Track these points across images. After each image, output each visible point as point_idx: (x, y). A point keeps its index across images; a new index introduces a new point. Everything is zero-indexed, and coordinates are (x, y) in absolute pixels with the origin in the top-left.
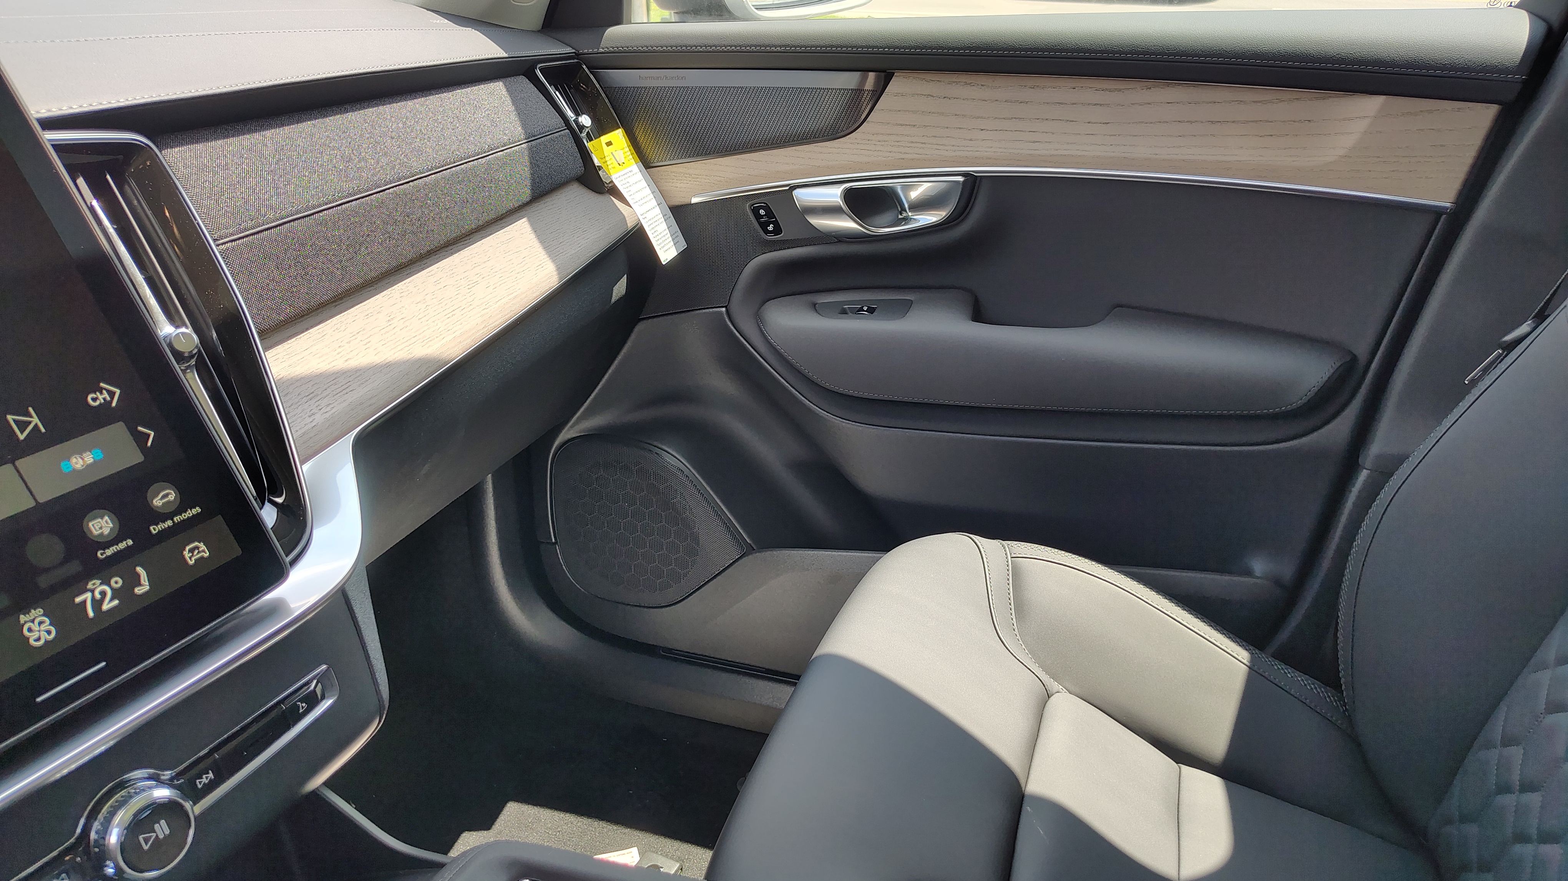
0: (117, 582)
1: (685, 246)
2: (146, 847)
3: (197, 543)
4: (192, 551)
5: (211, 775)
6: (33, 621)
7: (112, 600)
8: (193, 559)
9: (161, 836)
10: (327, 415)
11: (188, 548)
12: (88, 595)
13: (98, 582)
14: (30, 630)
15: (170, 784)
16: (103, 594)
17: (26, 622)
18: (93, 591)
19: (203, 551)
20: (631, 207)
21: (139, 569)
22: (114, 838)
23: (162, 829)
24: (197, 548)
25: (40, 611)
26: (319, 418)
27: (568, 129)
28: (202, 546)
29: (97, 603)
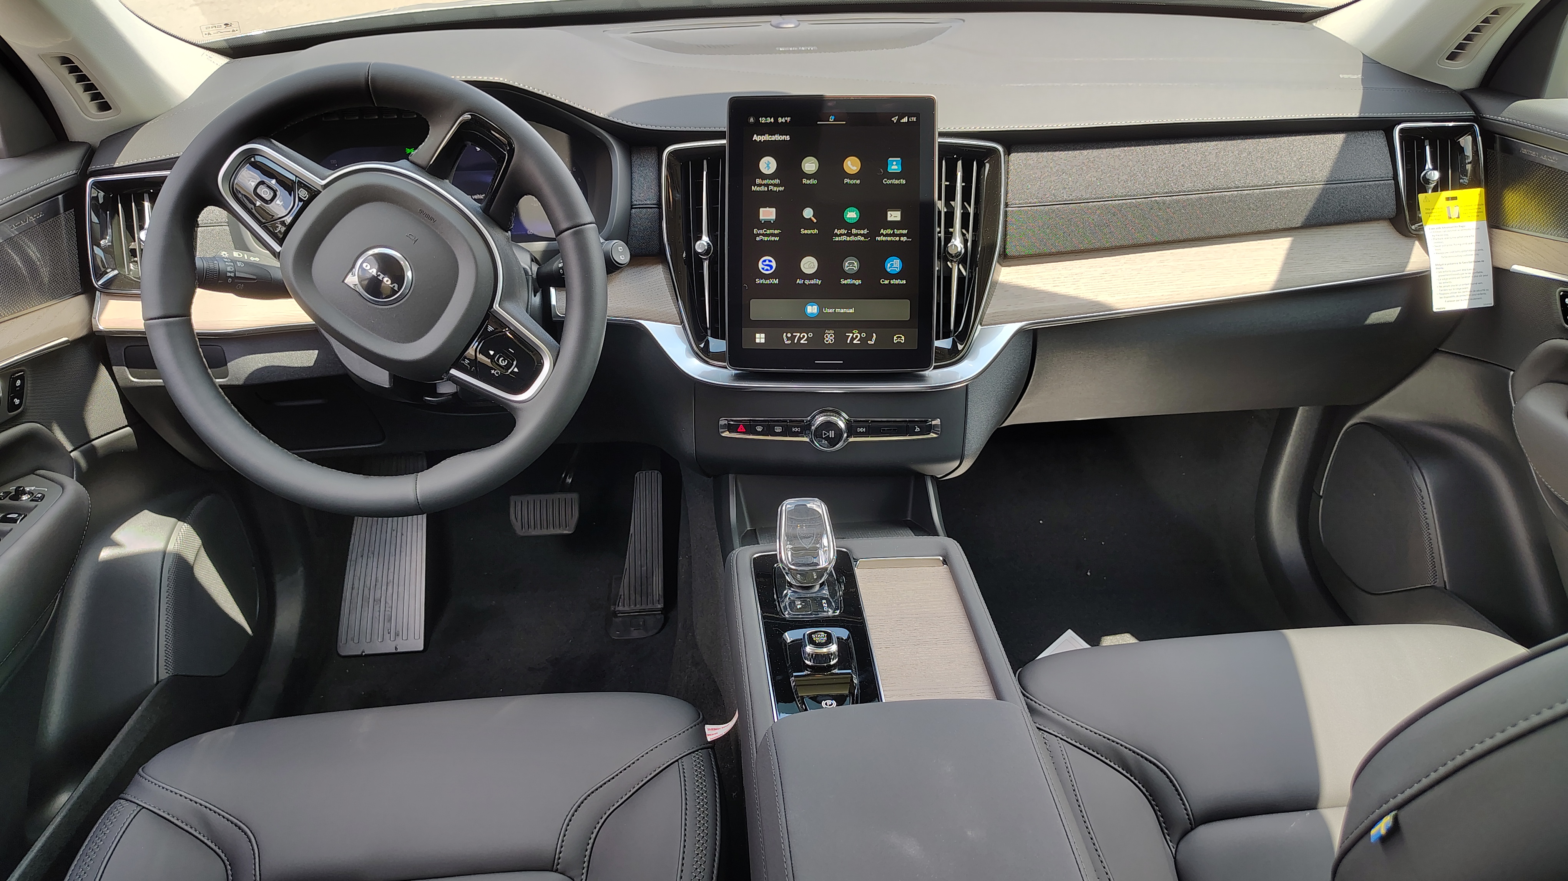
0: (864, 335)
1: (1491, 304)
2: (824, 436)
3: (901, 335)
4: (898, 337)
5: (862, 430)
6: (829, 334)
7: (858, 341)
8: (897, 341)
9: (830, 437)
10: (1016, 309)
11: (897, 336)
12: (851, 335)
13: (857, 332)
14: (827, 336)
16: (857, 336)
17: (827, 333)
18: (854, 334)
19: (902, 340)
20: (1428, 254)
21: (874, 334)
22: (815, 426)
24: (901, 337)
25: (833, 332)
26: (1010, 309)
27: (1394, 180)
28: (903, 338)
29: (853, 339)
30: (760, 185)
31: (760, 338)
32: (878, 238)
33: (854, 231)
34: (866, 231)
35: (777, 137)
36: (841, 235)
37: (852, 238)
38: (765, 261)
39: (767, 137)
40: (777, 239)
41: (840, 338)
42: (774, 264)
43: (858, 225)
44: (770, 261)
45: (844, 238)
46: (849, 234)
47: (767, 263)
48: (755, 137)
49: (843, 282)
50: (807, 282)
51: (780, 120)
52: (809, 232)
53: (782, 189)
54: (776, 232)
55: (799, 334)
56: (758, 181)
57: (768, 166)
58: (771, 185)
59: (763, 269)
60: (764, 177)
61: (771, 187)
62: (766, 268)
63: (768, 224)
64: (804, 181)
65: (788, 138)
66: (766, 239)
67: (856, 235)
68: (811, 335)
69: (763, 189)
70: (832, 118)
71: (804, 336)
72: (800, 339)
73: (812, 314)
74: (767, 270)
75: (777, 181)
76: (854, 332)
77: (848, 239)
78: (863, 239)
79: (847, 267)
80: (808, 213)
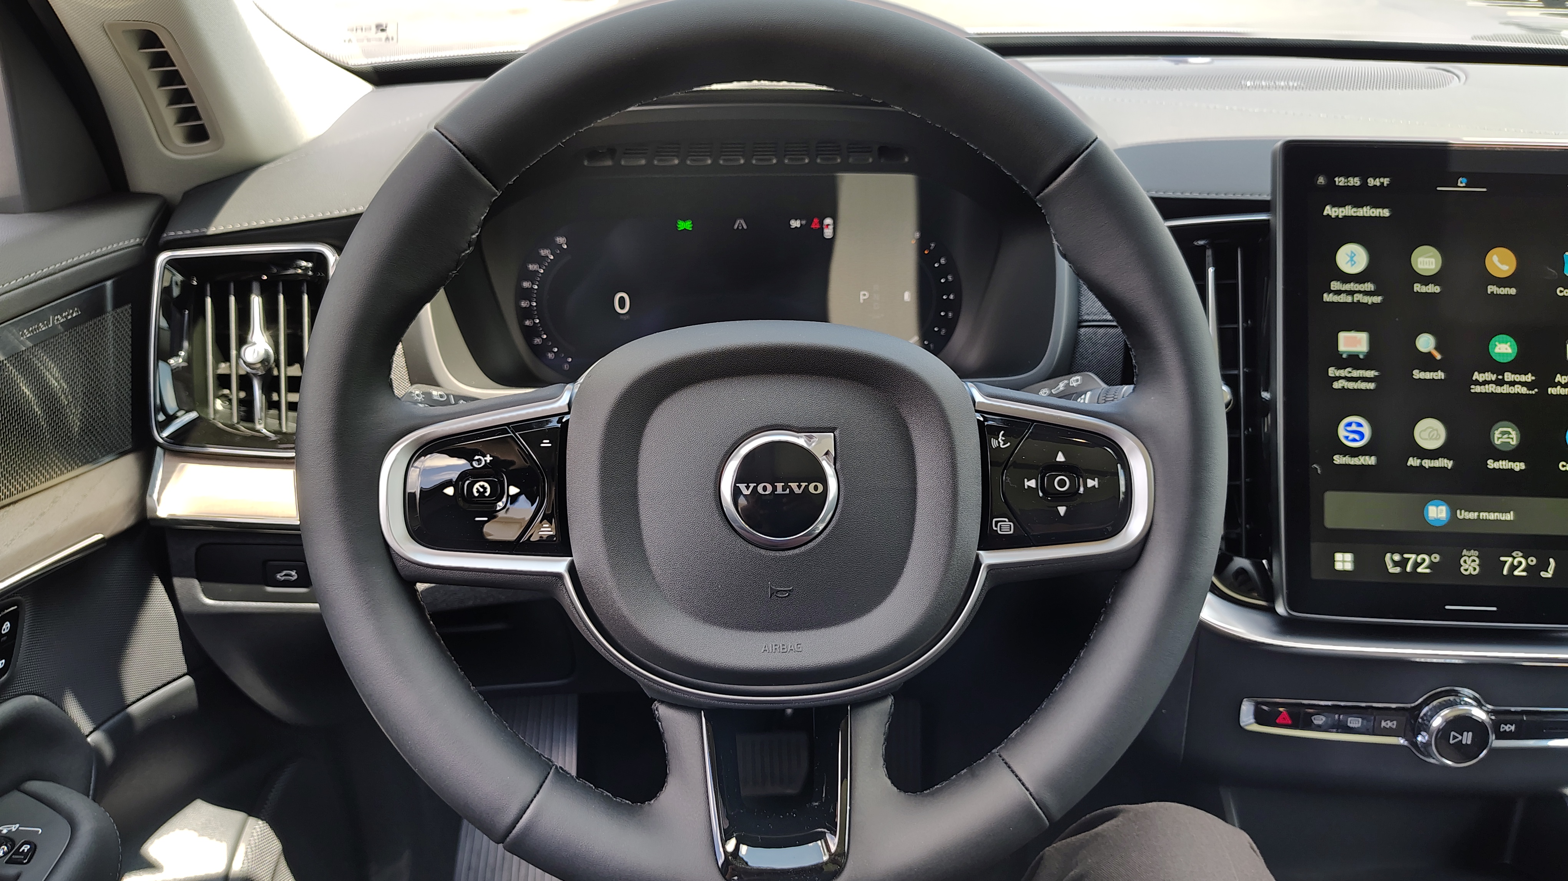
0: (1533, 561)
2: (1452, 742)
5: (1513, 728)
6: (1469, 557)
7: (1523, 571)
9: (1464, 742)
12: (1510, 559)
13: (1521, 554)
14: (1465, 562)
15: (1488, 712)
16: (1520, 563)
17: (1465, 556)
18: (1514, 558)
21: (1551, 560)
22: (1437, 722)
23: (1467, 738)
25: (1477, 553)
29: (1513, 568)
30: (1338, 292)
31: (1344, 561)
32: (1552, 391)
33: (1509, 376)
34: (1529, 378)
35: (1366, 211)
36: (1485, 383)
37: (1506, 389)
38: (1350, 424)
39: (1348, 211)
40: (1371, 386)
41: (1490, 564)
42: (1366, 430)
43: (1515, 366)
44: (1360, 425)
45: (1491, 388)
46: (1500, 383)
47: (1354, 427)
48: (1329, 210)
49: (1492, 464)
50: (1427, 463)
51: (1371, 182)
52: (1428, 375)
53: (1378, 299)
54: (1371, 374)
55: (1413, 556)
56: (1335, 285)
57: (1352, 260)
58: (1359, 292)
59: (1347, 438)
60: (1347, 278)
61: (1358, 297)
62: (1352, 436)
63: (1353, 361)
64: (1418, 287)
65: (1386, 213)
66: (1351, 385)
67: (1512, 384)
68: (1436, 558)
69: (1343, 298)
70: (1462, 182)
71: (1424, 560)
72: (1417, 565)
73: (1438, 520)
74: (1354, 440)
75: (1369, 286)
76: (1514, 554)
77: (1499, 390)
78: (1524, 390)
79: (1499, 438)
80: (1426, 343)
